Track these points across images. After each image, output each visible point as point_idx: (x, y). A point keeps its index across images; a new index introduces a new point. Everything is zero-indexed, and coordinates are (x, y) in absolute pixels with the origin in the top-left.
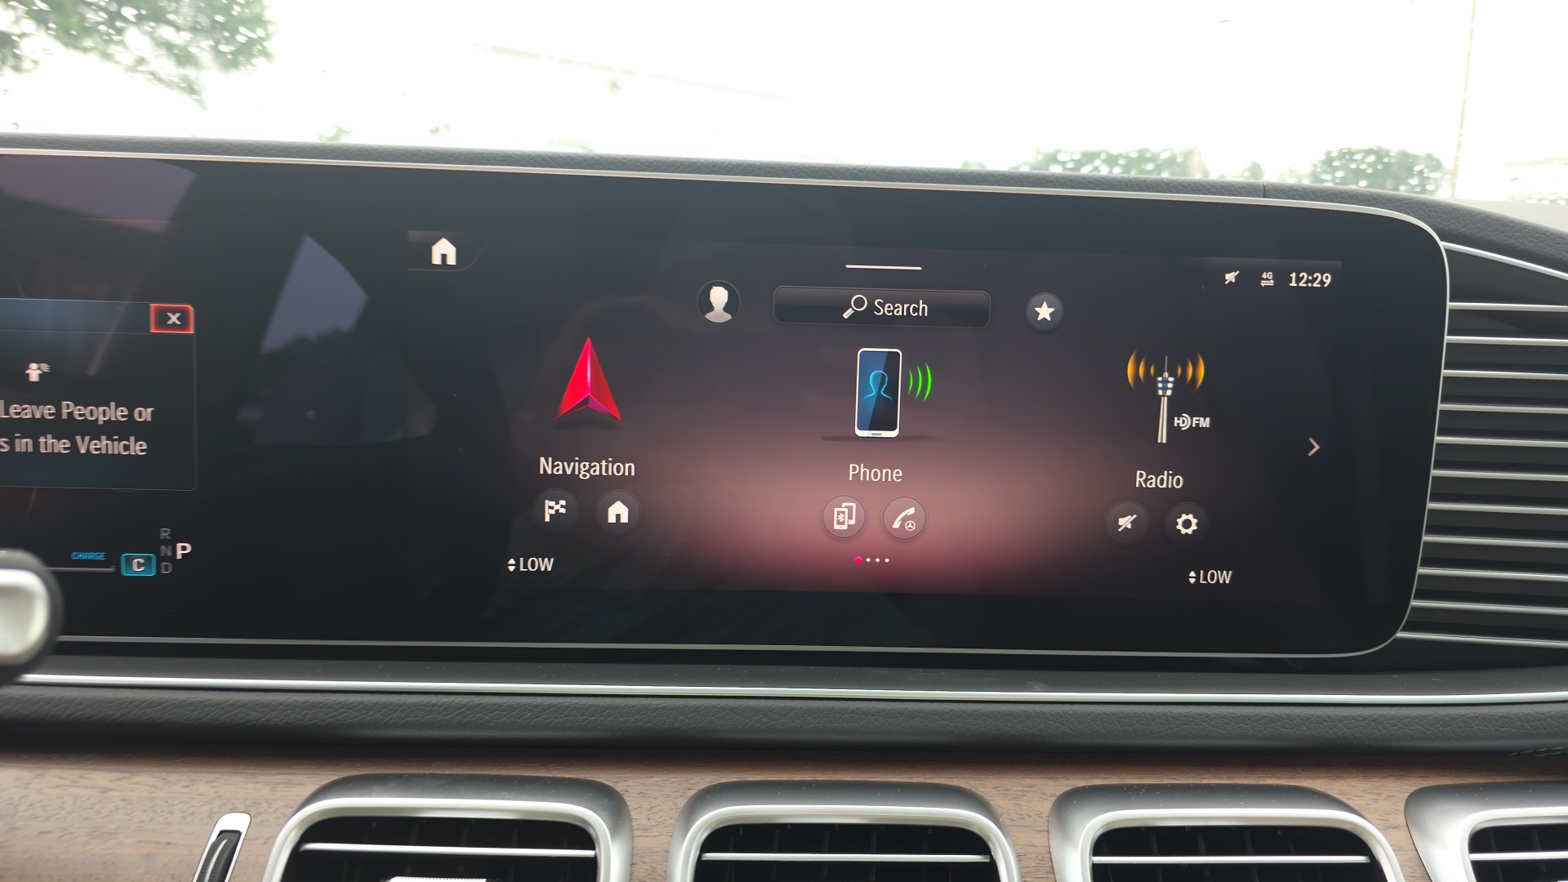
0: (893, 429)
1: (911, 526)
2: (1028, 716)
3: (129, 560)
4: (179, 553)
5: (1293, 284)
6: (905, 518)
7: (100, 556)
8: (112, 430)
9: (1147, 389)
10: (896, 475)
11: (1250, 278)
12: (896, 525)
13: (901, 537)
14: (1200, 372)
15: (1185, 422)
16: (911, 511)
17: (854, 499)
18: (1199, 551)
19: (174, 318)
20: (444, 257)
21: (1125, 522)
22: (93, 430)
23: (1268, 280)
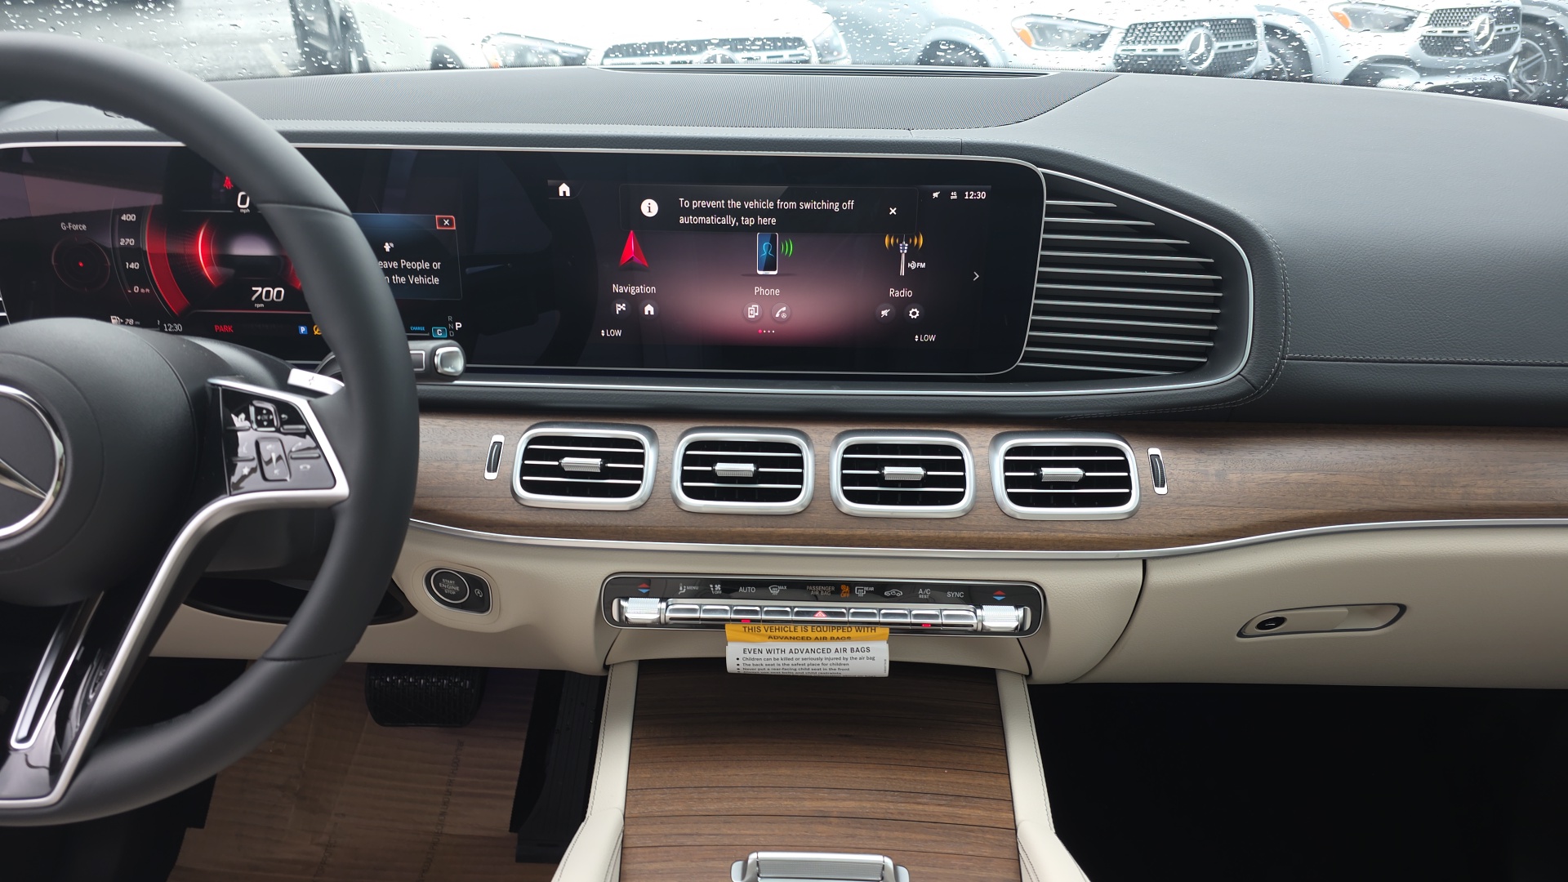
0: (775, 270)
1: (784, 316)
2: (829, 400)
3: (435, 331)
4: (457, 327)
5: (967, 198)
6: (781, 312)
7: (423, 329)
8: (423, 272)
9: (895, 249)
10: (777, 292)
11: (945, 195)
12: (777, 315)
13: (780, 321)
14: (920, 241)
15: (913, 265)
16: (784, 309)
17: (758, 304)
18: (921, 326)
19: (446, 222)
20: (564, 192)
21: (884, 313)
22: (416, 273)
23: (954, 196)
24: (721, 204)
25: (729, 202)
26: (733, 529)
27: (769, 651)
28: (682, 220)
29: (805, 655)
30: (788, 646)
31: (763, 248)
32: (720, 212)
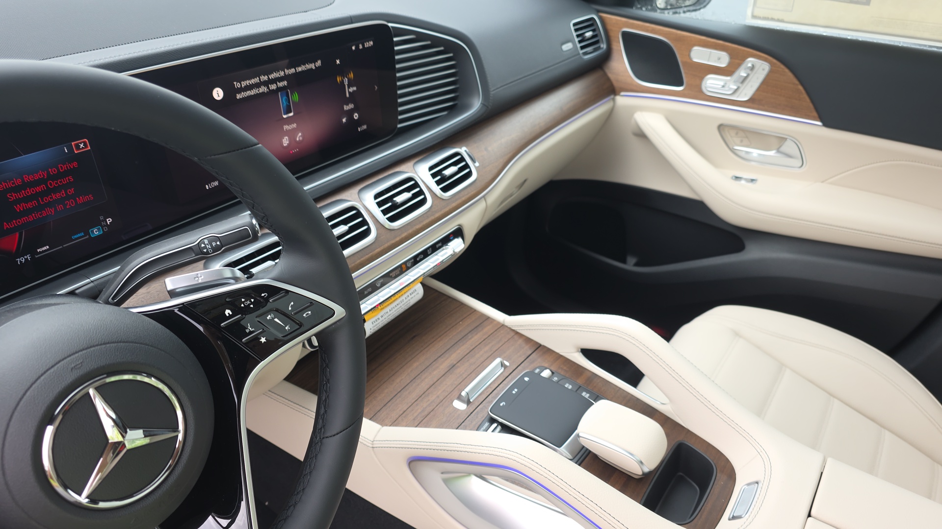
0: (291, 112)
1: (301, 139)
3: (93, 232)
4: (108, 222)
5: (366, 46)
6: (299, 137)
7: (82, 234)
9: (343, 84)
10: (295, 125)
11: (357, 47)
12: (298, 139)
13: (300, 142)
14: (352, 75)
15: (351, 90)
16: (300, 134)
17: (287, 136)
18: (359, 122)
19: (82, 146)
21: (344, 120)
23: (361, 47)
24: (256, 80)
25: (261, 77)
26: (356, 263)
27: (382, 316)
28: (239, 96)
29: (396, 308)
30: (387, 309)
31: (282, 102)
32: (257, 85)
